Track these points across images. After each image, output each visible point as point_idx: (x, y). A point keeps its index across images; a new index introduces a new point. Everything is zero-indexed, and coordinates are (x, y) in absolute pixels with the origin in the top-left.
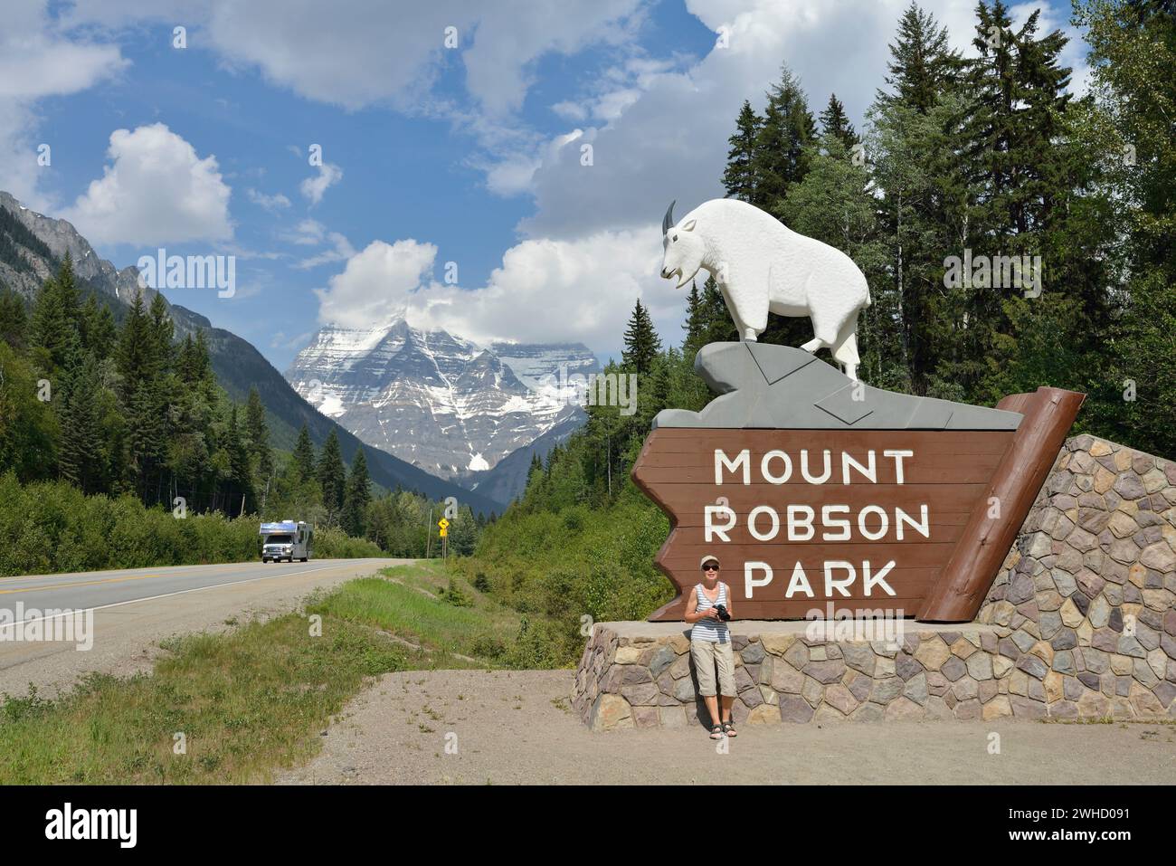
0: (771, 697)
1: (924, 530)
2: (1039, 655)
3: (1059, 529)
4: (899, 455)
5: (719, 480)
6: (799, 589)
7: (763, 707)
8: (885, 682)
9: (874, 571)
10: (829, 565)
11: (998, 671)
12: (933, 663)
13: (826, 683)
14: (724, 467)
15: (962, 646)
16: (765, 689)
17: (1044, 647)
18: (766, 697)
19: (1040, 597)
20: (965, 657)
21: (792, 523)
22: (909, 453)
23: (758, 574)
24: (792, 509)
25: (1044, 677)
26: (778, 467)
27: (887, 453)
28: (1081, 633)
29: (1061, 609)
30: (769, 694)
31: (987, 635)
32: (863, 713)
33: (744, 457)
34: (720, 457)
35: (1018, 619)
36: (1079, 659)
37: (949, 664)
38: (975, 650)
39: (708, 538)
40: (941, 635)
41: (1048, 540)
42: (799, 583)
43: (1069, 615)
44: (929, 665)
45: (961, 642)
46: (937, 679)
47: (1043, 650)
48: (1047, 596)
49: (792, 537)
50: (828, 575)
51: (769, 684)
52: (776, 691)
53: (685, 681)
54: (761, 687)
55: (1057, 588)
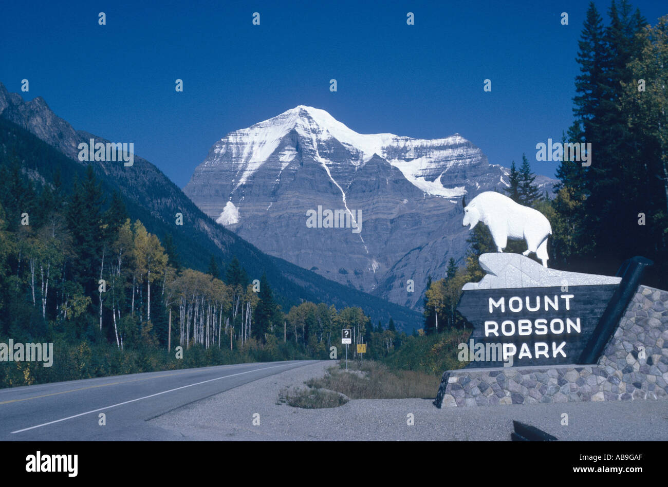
0: (508, 394)
1: (578, 329)
2: (617, 376)
3: (627, 325)
4: (567, 298)
5: (491, 311)
6: (525, 355)
7: (505, 397)
8: (553, 387)
9: (557, 346)
10: (537, 345)
11: (599, 382)
12: (573, 379)
13: (529, 388)
14: (493, 305)
15: (585, 373)
16: (505, 391)
17: (619, 373)
19: (618, 353)
20: (586, 376)
21: (521, 328)
22: (572, 296)
24: (520, 322)
25: (618, 384)
26: (517, 304)
27: (563, 297)
28: (635, 367)
29: (627, 358)
31: (596, 368)
32: (544, 399)
33: (502, 301)
34: (491, 301)
35: (608, 362)
36: (633, 377)
37: (579, 379)
38: (589, 374)
39: (487, 335)
40: (576, 369)
41: (622, 330)
42: (525, 351)
43: (630, 360)
47: (618, 374)
48: (621, 352)
49: (521, 333)
50: (536, 348)
51: (507, 389)
52: (510, 391)
53: (475, 388)
54: (504, 390)
55: (625, 349)
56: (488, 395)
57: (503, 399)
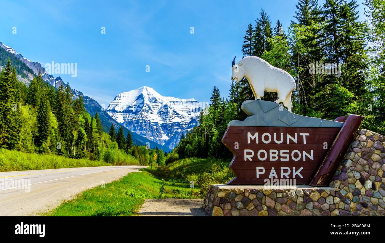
0: (265, 208)
1: (312, 158)
2: (348, 198)
3: (355, 158)
4: (305, 135)
5: (249, 142)
6: (273, 175)
7: (263, 211)
8: (300, 204)
9: (296, 170)
10: (282, 168)
11: (336, 202)
12: (315, 199)
13: (282, 204)
14: (250, 138)
15: (324, 194)
17: (350, 195)
18: (264, 208)
19: (349, 179)
20: (325, 197)
21: (271, 155)
22: (308, 134)
23: (261, 171)
24: (271, 151)
25: (350, 204)
26: (267, 138)
27: (301, 134)
28: (362, 191)
29: (356, 183)
30: (265, 207)
31: (332, 190)
32: (293, 213)
33: (257, 135)
34: (249, 135)
35: (342, 186)
36: (361, 199)
37: (320, 199)
38: (328, 195)
39: (245, 160)
40: (317, 190)
41: (352, 162)
42: (273, 173)
43: (358, 185)
44: (314, 199)
45: (324, 192)
46: (316, 204)
47: (350, 196)
48: (351, 179)
49: (271, 159)
50: (282, 171)
51: (265, 204)
52: (267, 206)
53: (239, 202)
54: (262, 205)
55: (354, 177)
56: (249, 208)
57: (261, 212)
